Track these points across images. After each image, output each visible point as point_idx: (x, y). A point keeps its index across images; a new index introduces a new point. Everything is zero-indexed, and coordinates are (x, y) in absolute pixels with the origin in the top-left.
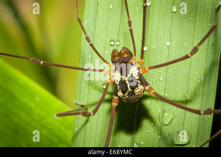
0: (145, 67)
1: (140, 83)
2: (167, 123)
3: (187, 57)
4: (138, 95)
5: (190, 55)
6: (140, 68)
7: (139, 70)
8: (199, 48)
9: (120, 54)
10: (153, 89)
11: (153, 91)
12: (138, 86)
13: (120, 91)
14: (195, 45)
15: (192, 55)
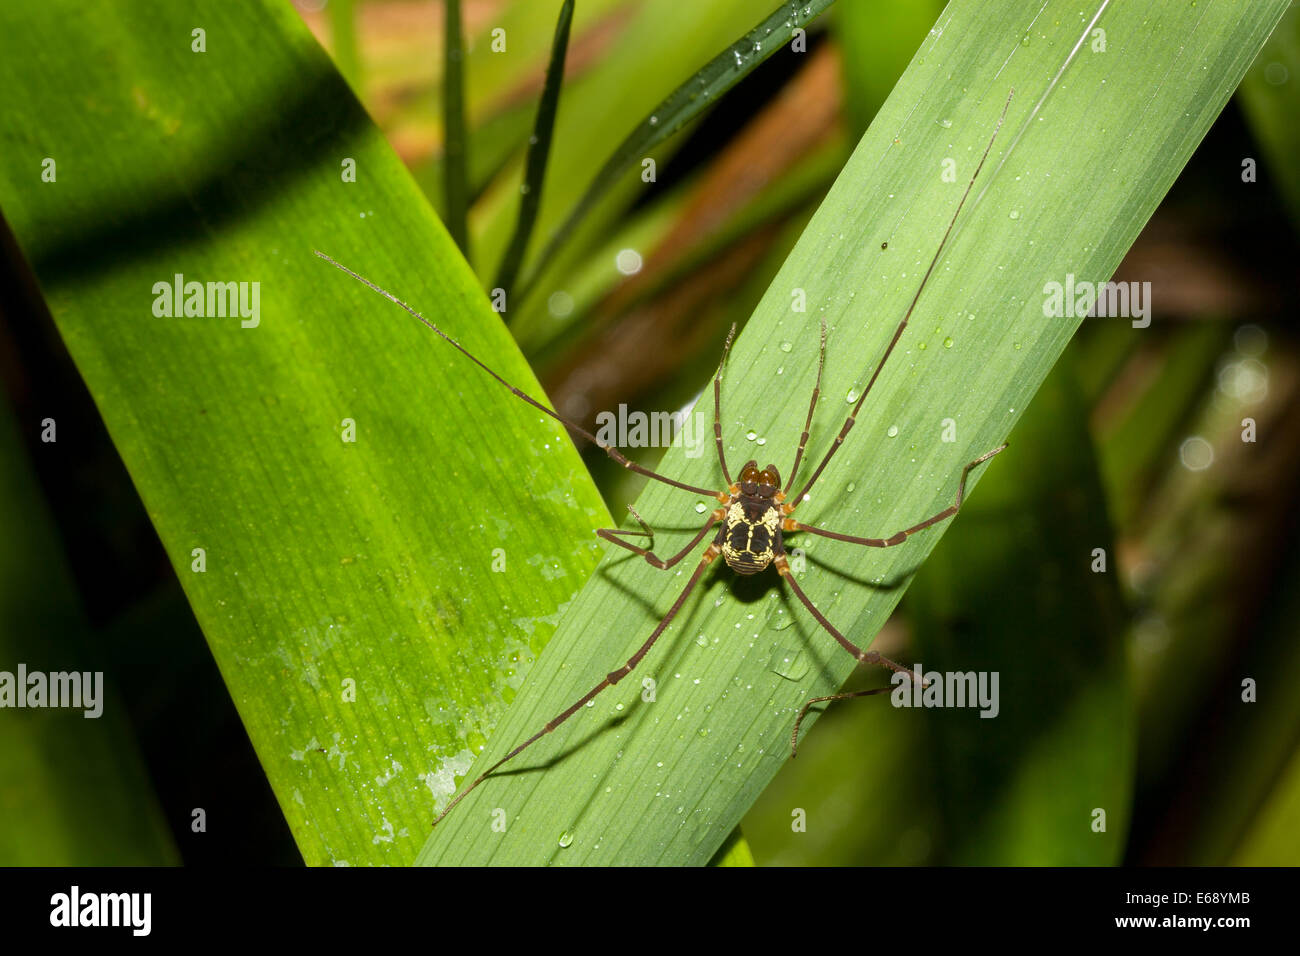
0: (794, 521)
1: (771, 544)
2: (778, 628)
3: (879, 544)
4: (757, 565)
5: (886, 544)
6: (783, 516)
7: (780, 521)
8: (908, 537)
9: (759, 477)
10: (788, 567)
11: (786, 570)
12: (765, 550)
13: (730, 543)
14: (903, 528)
15: (890, 545)
